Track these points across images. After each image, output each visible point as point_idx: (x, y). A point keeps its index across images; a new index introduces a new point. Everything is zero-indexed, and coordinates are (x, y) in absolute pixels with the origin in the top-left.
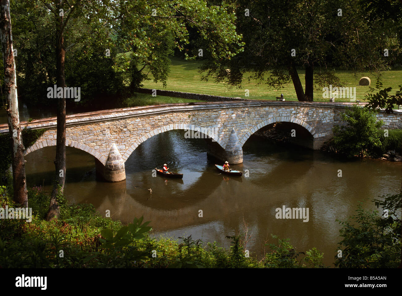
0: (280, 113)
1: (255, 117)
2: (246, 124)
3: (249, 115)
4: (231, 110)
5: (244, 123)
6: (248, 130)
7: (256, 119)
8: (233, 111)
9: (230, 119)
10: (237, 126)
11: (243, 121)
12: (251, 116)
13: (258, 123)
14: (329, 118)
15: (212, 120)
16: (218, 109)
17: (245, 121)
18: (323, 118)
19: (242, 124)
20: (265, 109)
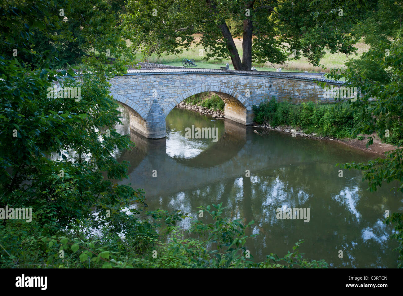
0: (209, 82)
1: (180, 86)
2: (170, 93)
3: (173, 83)
4: (153, 77)
5: (168, 92)
6: (172, 100)
7: (181, 88)
8: (155, 79)
9: (152, 87)
10: (159, 95)
11: (167, 90)
12: (175, 85)
13: (184, 92)
14: (264, 88)
15: (131, 88)
16: (139, 76)
17: (169, 90)
18: (258, 89)
19: (165, 92)
20: (191, 77)
